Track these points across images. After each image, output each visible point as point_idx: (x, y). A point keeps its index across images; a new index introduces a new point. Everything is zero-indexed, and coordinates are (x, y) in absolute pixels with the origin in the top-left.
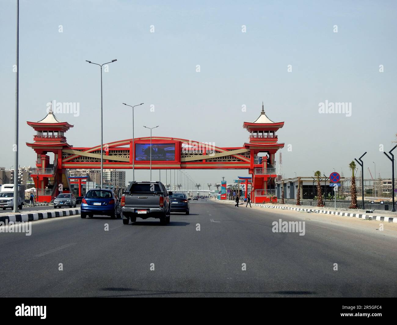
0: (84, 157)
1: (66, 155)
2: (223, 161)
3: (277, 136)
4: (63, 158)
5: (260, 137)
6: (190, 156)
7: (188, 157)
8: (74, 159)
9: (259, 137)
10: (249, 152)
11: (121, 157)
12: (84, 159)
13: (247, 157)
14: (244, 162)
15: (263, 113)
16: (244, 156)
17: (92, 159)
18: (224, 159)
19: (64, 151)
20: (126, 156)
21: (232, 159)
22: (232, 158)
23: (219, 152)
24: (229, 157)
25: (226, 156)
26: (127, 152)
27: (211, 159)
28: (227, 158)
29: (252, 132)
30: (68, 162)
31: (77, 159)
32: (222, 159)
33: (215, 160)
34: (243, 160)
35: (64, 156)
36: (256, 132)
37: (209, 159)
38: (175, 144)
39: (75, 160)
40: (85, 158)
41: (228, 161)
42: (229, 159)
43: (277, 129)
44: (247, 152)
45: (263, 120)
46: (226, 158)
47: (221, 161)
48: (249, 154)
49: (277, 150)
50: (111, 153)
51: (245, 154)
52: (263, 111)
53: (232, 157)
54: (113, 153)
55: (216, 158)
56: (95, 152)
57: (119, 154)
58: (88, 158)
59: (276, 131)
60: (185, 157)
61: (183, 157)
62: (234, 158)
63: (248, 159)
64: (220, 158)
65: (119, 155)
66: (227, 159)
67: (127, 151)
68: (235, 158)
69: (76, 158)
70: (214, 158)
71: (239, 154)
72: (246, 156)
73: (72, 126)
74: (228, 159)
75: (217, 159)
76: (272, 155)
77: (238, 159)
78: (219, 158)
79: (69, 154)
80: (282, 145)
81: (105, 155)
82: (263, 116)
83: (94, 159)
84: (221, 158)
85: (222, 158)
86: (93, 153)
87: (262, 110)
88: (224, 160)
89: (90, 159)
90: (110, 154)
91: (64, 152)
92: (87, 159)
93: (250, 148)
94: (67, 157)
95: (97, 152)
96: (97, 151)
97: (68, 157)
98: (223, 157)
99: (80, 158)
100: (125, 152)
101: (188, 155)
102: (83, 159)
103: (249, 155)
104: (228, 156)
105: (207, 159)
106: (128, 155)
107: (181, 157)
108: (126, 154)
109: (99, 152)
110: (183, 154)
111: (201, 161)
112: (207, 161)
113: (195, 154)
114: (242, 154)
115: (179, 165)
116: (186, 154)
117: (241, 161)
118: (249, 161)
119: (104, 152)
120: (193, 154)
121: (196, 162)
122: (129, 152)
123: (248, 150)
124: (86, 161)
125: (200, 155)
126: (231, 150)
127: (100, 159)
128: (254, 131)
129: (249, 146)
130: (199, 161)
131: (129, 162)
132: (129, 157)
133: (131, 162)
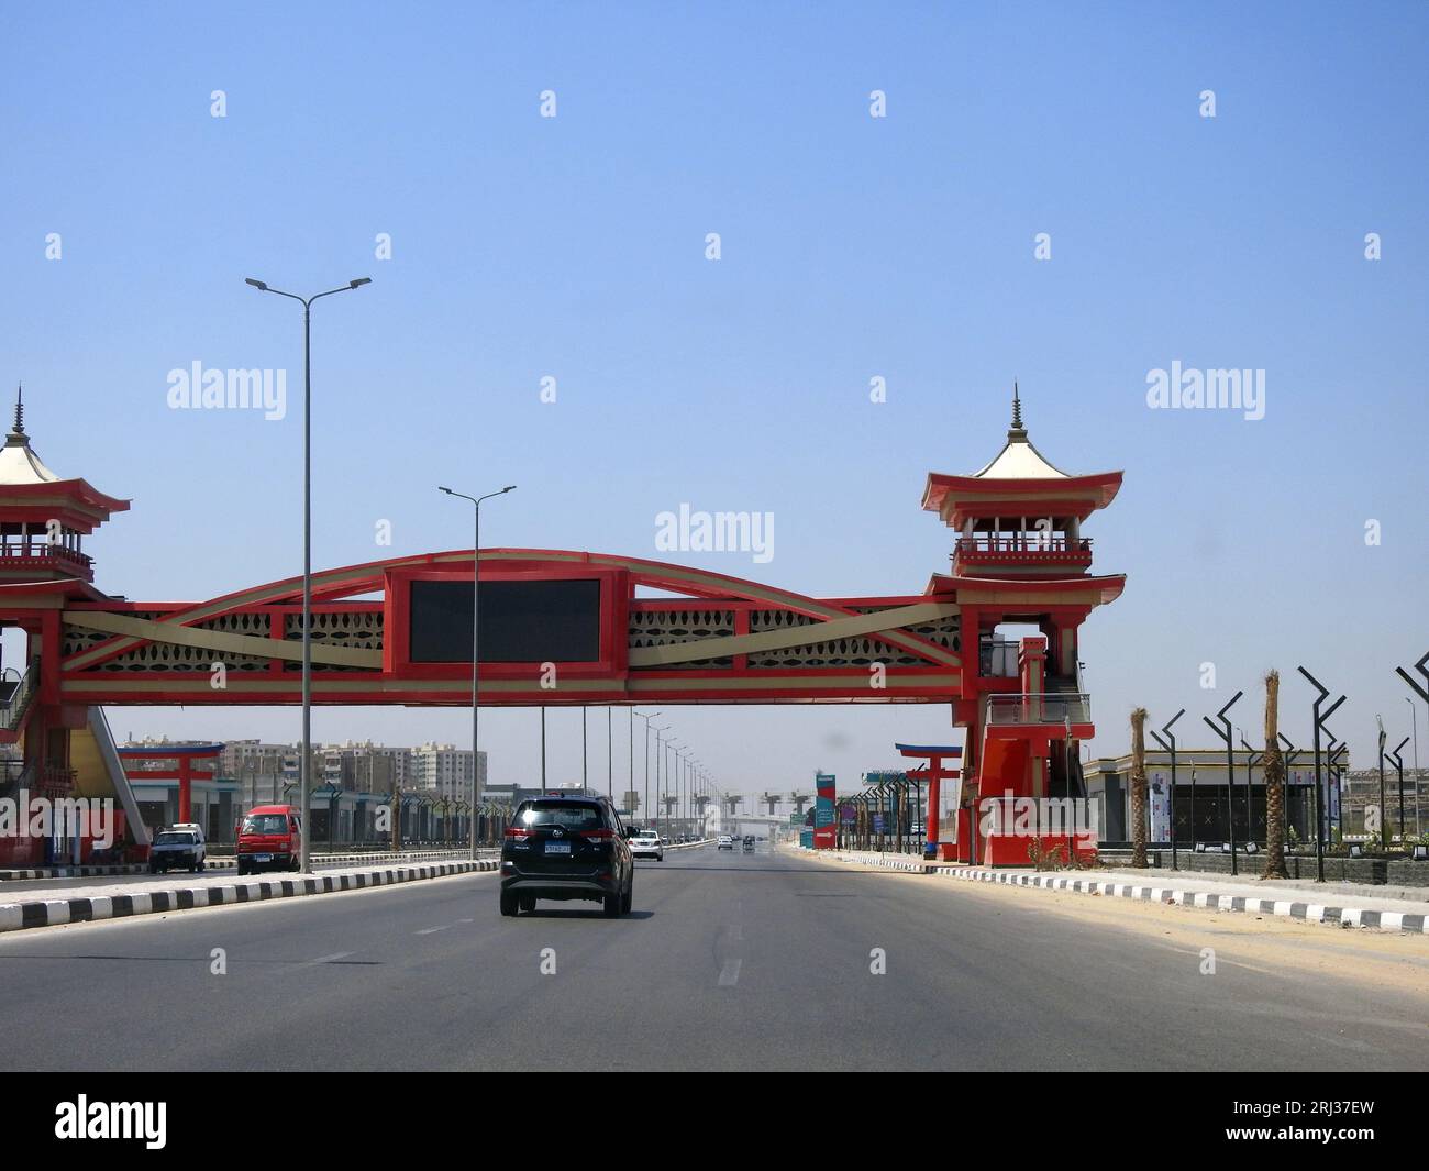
0: (166, 645)
1: (82, 636)
2: (833, 662)
3: (1086, 540)
4: (67, 653)
5: (1008, 545)
6: (673, 642)
7: (661, 643)
8: (119, 655)
9: (1003, 548)
10: (954, 617)
11: (346, 645)
12: (165, 657)
13: (945, 643)
14: (931, 666)
15: (1018, 435)
16: (933, 639)
17: (205, 656)
18: (838, 653)
19: (74, 618)
20: (368, 639)
21: (872, 655)
22: (872, 649)
23: (812, 621)
24: (860, 643)
25: (843, 641)
26: (374, 623)
27: (775, 652)
28: (849, 650)
29: (970, 524)
31: (132, 658)
32: (826, 656)
33: (792, 655)
34: (927, 660)
35: (74, 644)
36: (985, 525)
37: (764, 653)
38: (599, 580)
39: (126, 662)
40: (171, 650)
41: (853, 661)
42: (861, 653)
43: (1084, 510)
44: (943, 619)
45: (1019, 464)
46: (843, 648)
47: (820, 662)
48: (952, 629)
49: (1087, 609)
50: (296, 628)
51: (934, 630)
52: (1018, 424)
53: (872, 644)
54: (307, 630)
55: (798, 649)
56: (217, 624)
57: (335, 631)
58: (188, 649)
59: (1082, 519)
60: (650, 644)
61: (639, 644)
62: (884, 649)
63: (950, 653)
64: (815, 651)
65: (333, 635)
66: (849, 655)
67: (374, 613)
68: (889, 651)
69: (131, 652)
70: (786, 651)
71: (906, 630)
72: (939, 640)
73: (124, 506)
74: (855, 652)
75: (804, 652)
76: (1067, 633)
77: (901, 651)
78: (809, 648)
79: (100, 637)
80: (1116, 584)
81: (267, 636)
82: (1019, 449)
83: (217, 656)
84: (820, 647)
85: (826, 650)
86: (211, 627)
87: (1013, 420)
88: (832, 657)
89: (194, 655)
90: (291, 631)
91: (70, 625)
92: (182, 656)
93: (964, 598)
94: (85, 646)
95: (229, 625)
96: (229, 620)
97: (91, 648)
98: (832, 645)
99: (149, 650)
100: (363, 624)
101: (661, 636)
102: (160, 657)
103: (955, 633)
104: (854, 639)
105: (752, 654)
106: (378, 635)
107: (630, 646)
108: (367, 630)
109: (240, 625)
110: (641, 632)
111: (725, 665)
112: (754, 663)
113: (694, 633)
114: (919, 630)
115: (618, 685)
116: (656, 632)
117: (918, 662)
118: (953, 661)
119: (262, 625)
120: (686, 632)
121: (699, 667)
122: (380, 621)
123: (950, 610)
124: (175, 667)
125: (723, 633)
126: (870, 612)
127: (244, 656)
128: (976, 521)
129: (953, 592)
130: (715, 665)
131: (382, 669)
132: (380, 646)
133: (388, 669)
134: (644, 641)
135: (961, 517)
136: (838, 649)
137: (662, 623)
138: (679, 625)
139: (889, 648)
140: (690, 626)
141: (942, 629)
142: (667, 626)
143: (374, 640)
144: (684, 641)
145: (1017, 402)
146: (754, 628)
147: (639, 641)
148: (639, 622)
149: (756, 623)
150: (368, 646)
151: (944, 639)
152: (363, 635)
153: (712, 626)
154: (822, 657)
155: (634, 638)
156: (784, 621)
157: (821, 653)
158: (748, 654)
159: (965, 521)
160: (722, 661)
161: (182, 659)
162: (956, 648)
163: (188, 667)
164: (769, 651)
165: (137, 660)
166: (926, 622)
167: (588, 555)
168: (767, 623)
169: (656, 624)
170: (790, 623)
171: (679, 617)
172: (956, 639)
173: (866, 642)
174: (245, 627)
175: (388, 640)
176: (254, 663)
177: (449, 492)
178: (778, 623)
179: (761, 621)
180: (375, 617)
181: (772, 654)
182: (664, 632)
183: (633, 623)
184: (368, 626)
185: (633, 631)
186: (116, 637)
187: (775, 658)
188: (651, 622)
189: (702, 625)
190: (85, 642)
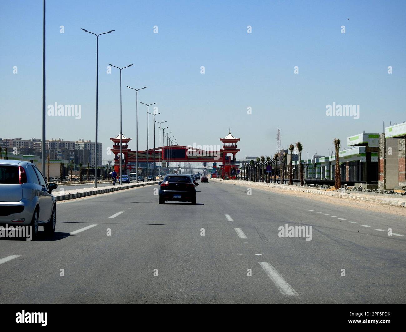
0: (138, 156)
3: (237, 145)
4: (128, 157)
5: (228, 146)
8: (133, 157)
11: (158, 156)
17: (143, 157)
19: (129, 153)
29: (224, 143)
31: (135, 157)
43: (237, 142)
45: (230, 137)
49: (237, 152)
50: (152, 154)
52: (230, 132)
56: (144, 154)
57: (157, 154)
76: (235, 155)
79: (132, 155)
80: (239, 150)
82: (230, 135)
93: (223, 151)
97: (131, 156)
103: (223, 155)
111: (198, 158)
115: (187, 161)
118: (222, 158)
119: (149, 154)
122: (161, 153)
123: (222, 153)
131: (162, 159)
145: (230, 130)
151: (221, 156)
154: (208, 157)
175: (162, 155)
186: (133, 155)
190: (130, 155)
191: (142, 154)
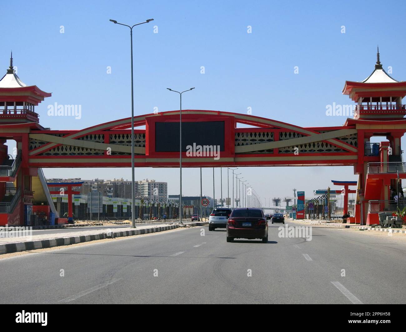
1: (36, 143)
2: (310, 151)
4: (31, 149)
5: (375, 107)
6: (251, 144)
7: (247, 144)
8: (50, 150)
9: (373, 109)
10: (355, 134)
11: (131, 146)
12: (66, 150)
13: (351, 144)
14: (347, 152)
15: (379, 66)
16: (347, 142)
17: (81, 150)
19: (32, 136)
20: (140, 143)
21: (325, 148)
22: (325, 146)
23: (303, 135)
24: (320, 143)
25: (314, 143)
26: (142, 138)
28: (316, 146)
29: (361, 99)
30: (40, 155)
31: (54, 151)
32: (308, 148)
34: (344, 150)
35: (33, 146)
36: (366, 100)
37: (285, 148)
38: (224, 121)
39: (52, 152)
40: (68, 147)
41: (318, 151)
42: (320, 148)
43: (404, 94)
44: (351, 135)
45: (379, 77)
47: (306, 151)
48: (354, 138)
49: (405, 131)
50: (113, 139)
51: (347, 139)
52: (379, 62)
53: (325, 144)
54: (117, 140)
55: (297, 146)
56: (85, 138)
57: (128, 140)
58: (75, 147)
59: (403, 97)
60: (243, 144)
61: (239, 145)
62: (329, 146)
63: (353, 147)
64: (304, 147)
65: (127, 142)
66: (316, 148)
68: (331, 147)
69: (54, 148)
70: (293, 147)
71: (337, 139)
72: (349, 142)
73: (49, 95)
75: (299, 148)
76: (397, 140)
77: (335, 147)
78: (301, 146)
79: (42, 143)
81: (103, 142)
82: (379, 71)
83: (85, 150)
84: (305, 145)
85: (308, 147)
86: (83, 139)
87: (377, 61)
88: (310, 149)
89: (77, 150)
90: (112, 140)
91: (32, 139)
92: (72, 150)
93: (359, 127)
94: (37, 146)
95: (89, 138)
97: (40, 147)
98: (310, 144)
99: (60, 148)
100: (138, 137)
101: (247, 142)
102: (64, 150)
103: (356, 140)
104: (318, 142)
105: (280, 148)
106: (143, 142)
107: (235, 145)
108: (140, 140)
109: (93, 138)
110: (240, 140)
111: (270, 152)
112: (281, 151)
113: (259, 140)
114: (342, 139)
115: (231, 160)
116: (245, 140)
117: (342, 151)
118: (355, 150)
119: (101, 138)
120: (256, 140)
121: (261, 153)
122: (144, 137)
123: (353, 131)
124: (70, 154)
125: (269, 140)
126: (324, 132)
127: (95, 150)
128: (363, 98)
129: (355, 125)
130: (267, 152)
131: (145, 154)
132: (144, 146)
133: (147, 154)
134: (241, 144)
135: (357, 98)
136: (312, 147)
137: (247, 137)
138: (253, 137)
139: (331, 146)
140: (257, 138)
141: (350, 139)
142: (249, 138)
143: (142, 144)
144: (255, 144)
145: (378, 54)
146: (281, 138)
147: (239, 143)
148: (239, 137)
149: (282, 137)
150: (140, 146)
151: (351, 142)
152: (138, 142)
153: (266, 138)
154: (306, 149)
155: (237, 143)
156: (292, 136)
157: (306, 147)
158: (279, 148)
159: (359, 99)
160: (269, 151)
161: (72, 151)
162: (356, 146)
163: (75, 154)
164: (287, 147)
165: (56, 151)
166: (345, 136)
167: (219, 112)
168: (286, 137)
169: (245, 137)
170: (294, 137)
171: (253, 134)
172: (356, 142)
173: (322, 143)
174: (95, 139)
175: (147, 144)
176: (99, 152)
177: (170, 90)
178: (290, 137)
179: (284, 136)
180: (142, 135)
181: (288, 148)
182: (248, 140)
183: (237, 137)
184: (140, 138)
185: (236, 140)
186: (48, 143)
187: (289, 150)
188: (243, 137)
189: (262, 137)
190: (37, 145)
191: (78, 138)
